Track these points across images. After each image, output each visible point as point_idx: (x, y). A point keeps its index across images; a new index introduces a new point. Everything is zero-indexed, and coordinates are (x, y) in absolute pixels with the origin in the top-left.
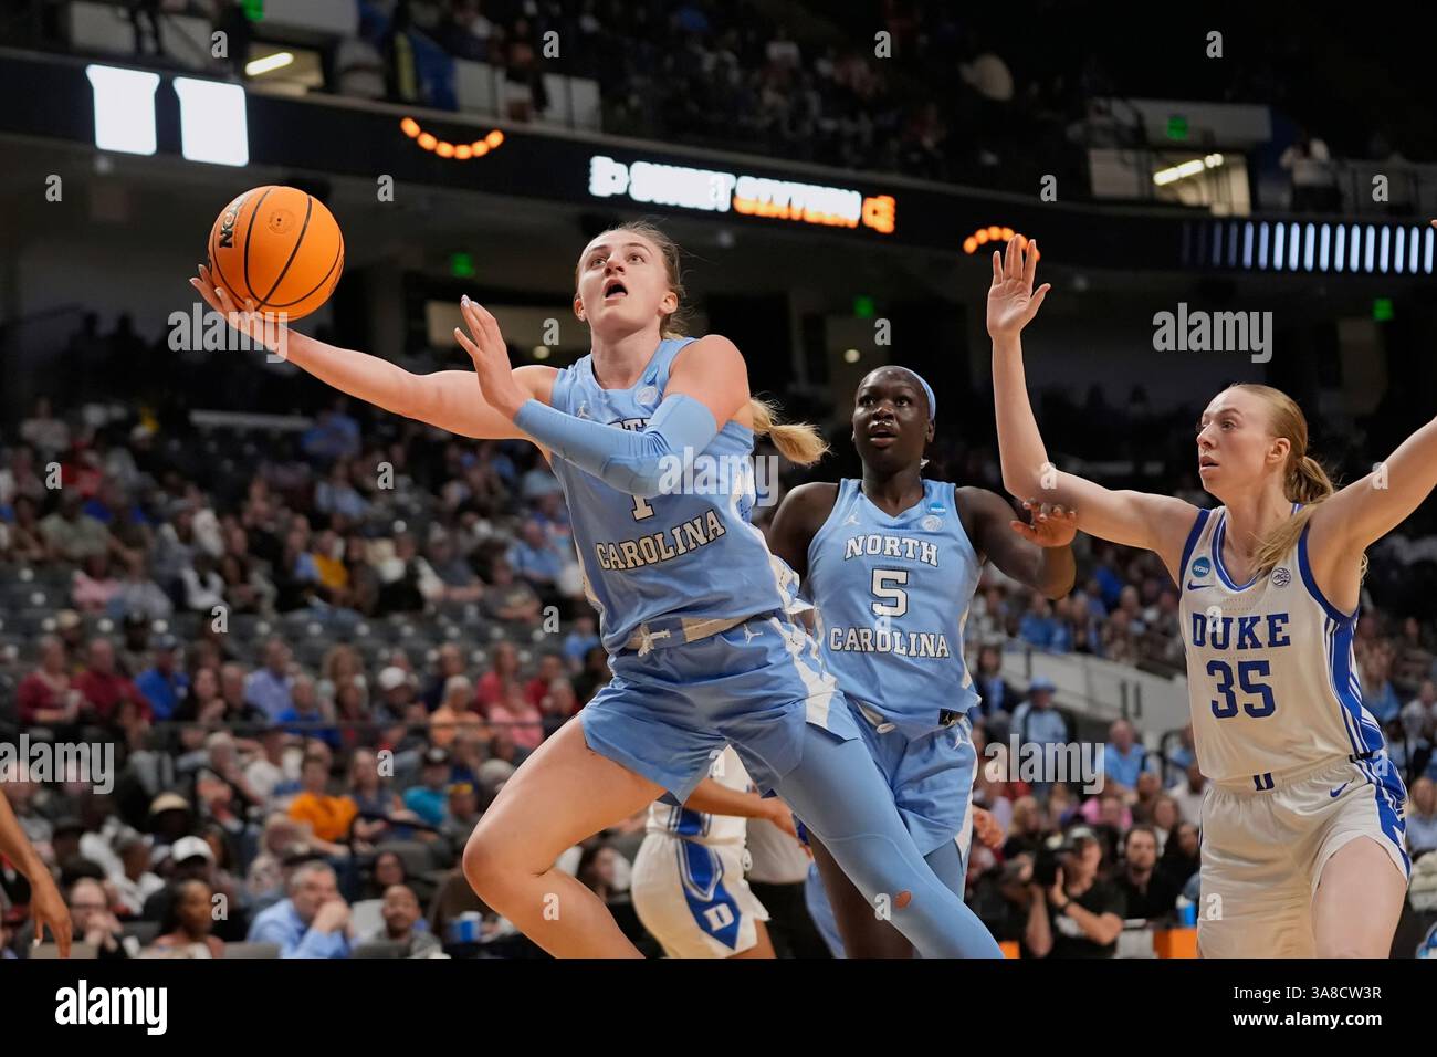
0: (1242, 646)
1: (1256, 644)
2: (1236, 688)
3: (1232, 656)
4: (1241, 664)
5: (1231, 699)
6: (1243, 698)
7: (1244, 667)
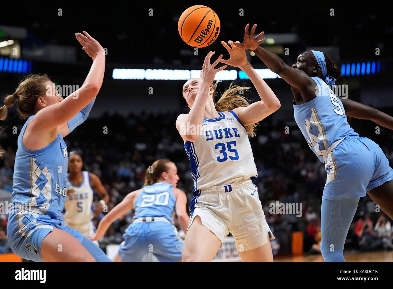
0: (227, 137)
1: (231, 136)
2: (227, 151)
3: (224, 141)
4: (227, 143)
5: (225, 154)
6: (229, 154)
7: (229, 144)
